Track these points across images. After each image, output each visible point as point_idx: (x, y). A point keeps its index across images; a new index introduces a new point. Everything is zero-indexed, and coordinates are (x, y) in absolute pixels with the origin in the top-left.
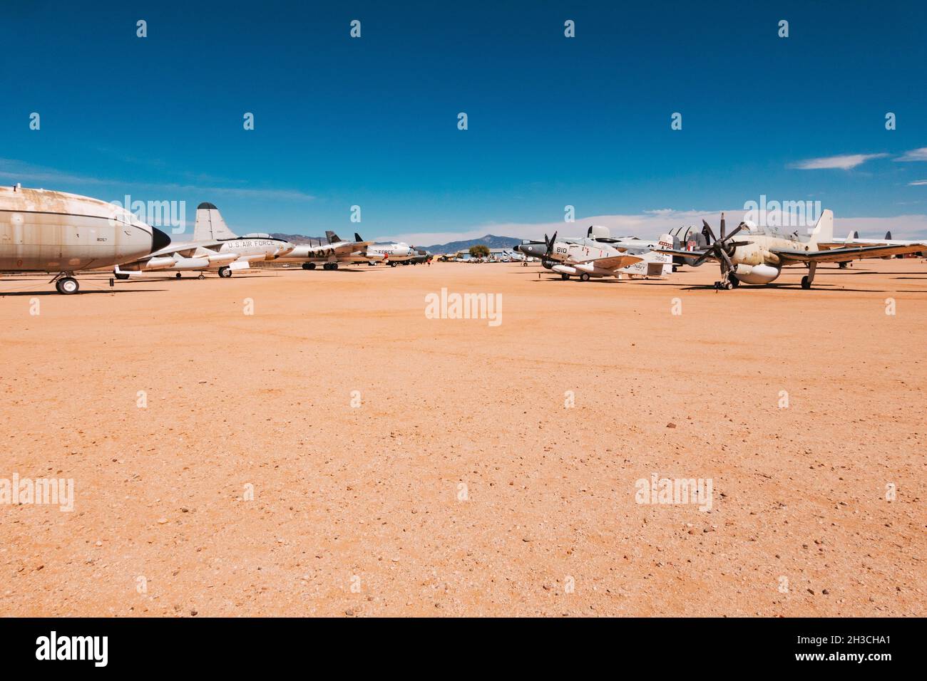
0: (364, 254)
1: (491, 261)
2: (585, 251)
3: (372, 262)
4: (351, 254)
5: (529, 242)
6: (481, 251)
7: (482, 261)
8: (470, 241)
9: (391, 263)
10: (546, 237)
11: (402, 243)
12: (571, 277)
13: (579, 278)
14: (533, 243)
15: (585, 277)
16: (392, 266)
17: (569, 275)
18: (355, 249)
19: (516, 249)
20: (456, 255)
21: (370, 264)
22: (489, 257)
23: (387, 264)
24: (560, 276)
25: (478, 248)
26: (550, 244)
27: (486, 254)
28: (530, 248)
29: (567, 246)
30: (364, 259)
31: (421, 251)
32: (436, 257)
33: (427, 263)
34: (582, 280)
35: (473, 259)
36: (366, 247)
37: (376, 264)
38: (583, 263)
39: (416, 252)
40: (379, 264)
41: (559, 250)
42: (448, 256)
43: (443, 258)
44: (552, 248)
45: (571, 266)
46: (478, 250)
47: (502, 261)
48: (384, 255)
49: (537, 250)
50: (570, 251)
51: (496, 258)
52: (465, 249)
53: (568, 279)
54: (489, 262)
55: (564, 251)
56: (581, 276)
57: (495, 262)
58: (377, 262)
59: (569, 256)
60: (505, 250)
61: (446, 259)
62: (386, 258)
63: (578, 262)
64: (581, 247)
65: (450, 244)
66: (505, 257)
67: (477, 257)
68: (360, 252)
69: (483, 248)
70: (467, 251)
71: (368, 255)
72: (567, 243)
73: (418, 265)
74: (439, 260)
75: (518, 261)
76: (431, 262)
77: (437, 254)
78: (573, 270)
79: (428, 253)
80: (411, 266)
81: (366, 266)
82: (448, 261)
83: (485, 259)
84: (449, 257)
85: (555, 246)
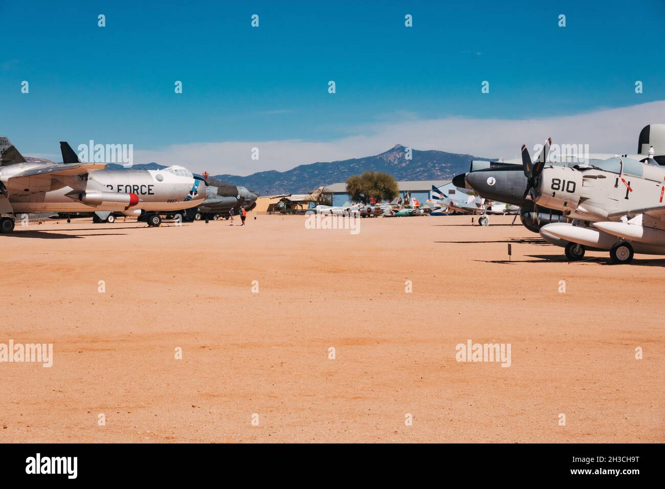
0: (80, 195)
1: (403, 211)
2: (623, 187)
3: (102, 215)
4: (50, 194)
5: (487, 165)
6: (376, 186)
7: (378, 213)
8: (353, 161)
9: (147, 217)
10: (525, 155)
11: (175, 167)
12: (588, 254)
13: (606, 255)
14: (496, 166)
15: (622, 253)
16: (151, 224)
17: (584, 248)
18: (56, 181)
19: (459, 181)
20: (314, 196)
21: (97, 220)
22: (396, 201)
23: (140, 219)
24: (560, 251)
25: (369, 179)
26: (535, 171)
27: (389, 195)
28: (491, 181)
29: (577, 176)
30: (79, 207)
31: (227, 185)
32: (263, 203)
33: (237, 218)
34: (614, 261)
35: (356, 207)
36: (84, 177)
37: (111, 219)
38: (616, 217)
39: (214, 190)
40: (120, 219)
41: (556, 183)
42: (294, 198)
43: (282, 205)
44: (540, 180)
45: (587, 224)
46: (368, 184)
47: (428, 212)
48: (128, 197)
49: (509, 185)
50: (582, 190)
51: (413, 204)
52: (338, 181)
53: (580, 258)
54: (395, 214)
55: (570, 187)
56: (613, 251)
57: (411, 214)
58: (116, 215)
59: (582, 200)
60: (436, 183)
61: (289, 208)
62: (133, 203)
63: (606, 214)
64: (612, 178)
65: (302, 168)
66: (435, 203)
67: (365, 201)
68: (68, 189)
69: (383, 179)
70: (342, 187)
71: (90, 195)
72: (577, 167)
73: (218, 224)
74: (273, 209)
75: (468, 211)
76: (249, 215)
77: (268, 193)
78: (591, 236)
79: (243, 191)
80: (198, 225)
81: (88, 223)
82: (295, 212)
83: (386, 207)
84: (296, 203)
85: (548, 176)
